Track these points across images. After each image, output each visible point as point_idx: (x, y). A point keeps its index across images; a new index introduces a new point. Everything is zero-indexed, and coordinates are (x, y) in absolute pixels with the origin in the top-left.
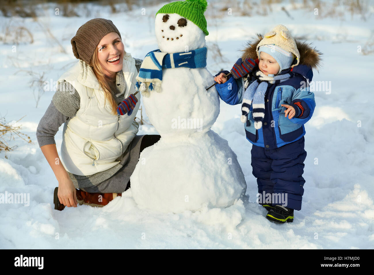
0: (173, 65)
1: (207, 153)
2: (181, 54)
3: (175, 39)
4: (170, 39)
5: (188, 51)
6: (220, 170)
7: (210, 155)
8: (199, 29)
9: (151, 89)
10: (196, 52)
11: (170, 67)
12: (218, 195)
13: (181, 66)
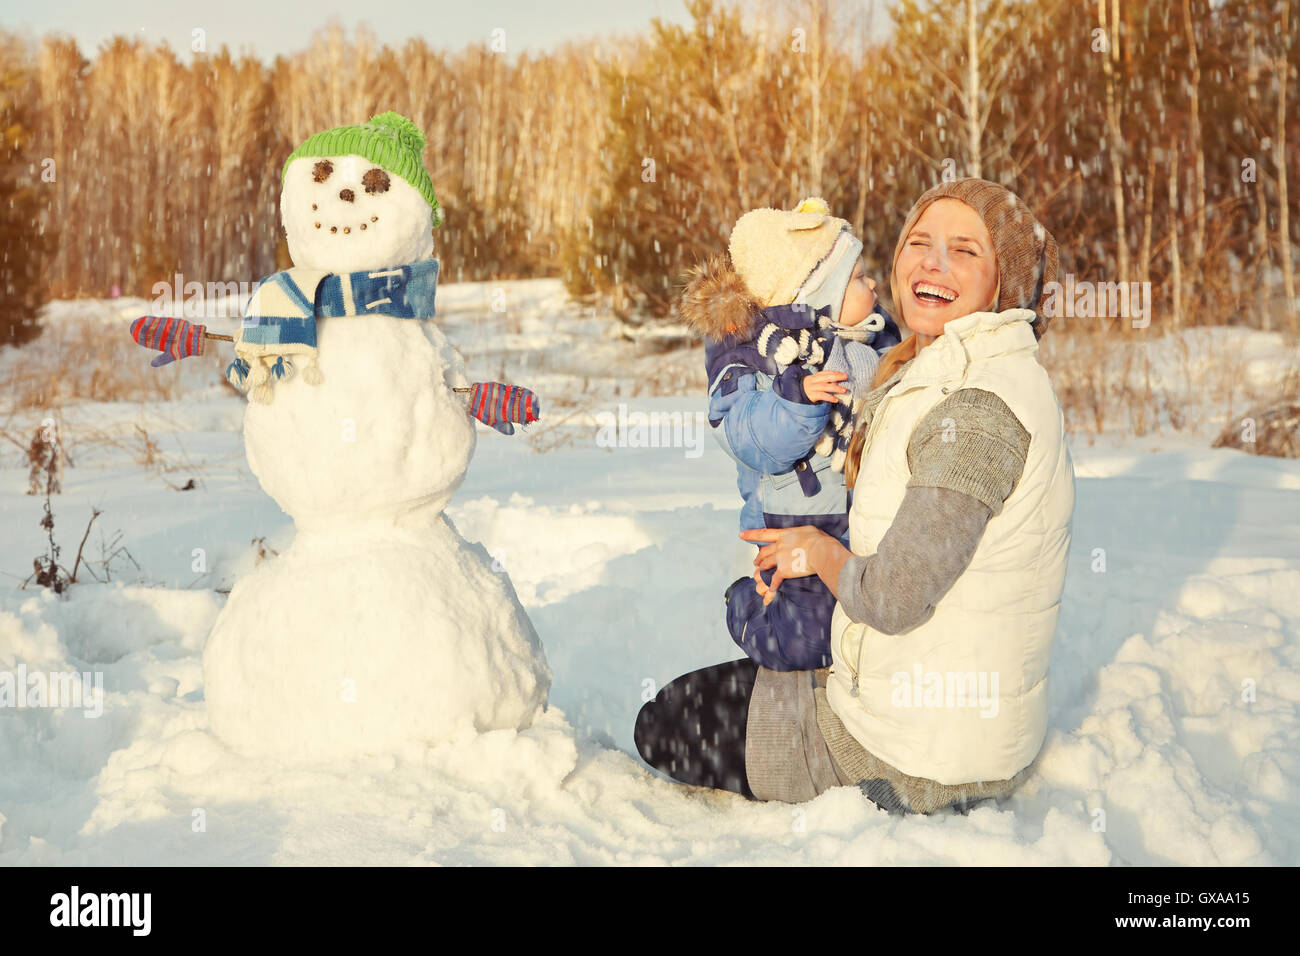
0: (349, 306)
1: (455, 568)
2: (372, 276)
3: (356, 230)
4: (340, 231)
5: (391, 266)
6: (494, 619)
7: (463, 573)
8: (423, 201)
9: (279, 376)
10: (414, 271)
11: (340, 311)
12: (499, 691)
13: (372, 311)
